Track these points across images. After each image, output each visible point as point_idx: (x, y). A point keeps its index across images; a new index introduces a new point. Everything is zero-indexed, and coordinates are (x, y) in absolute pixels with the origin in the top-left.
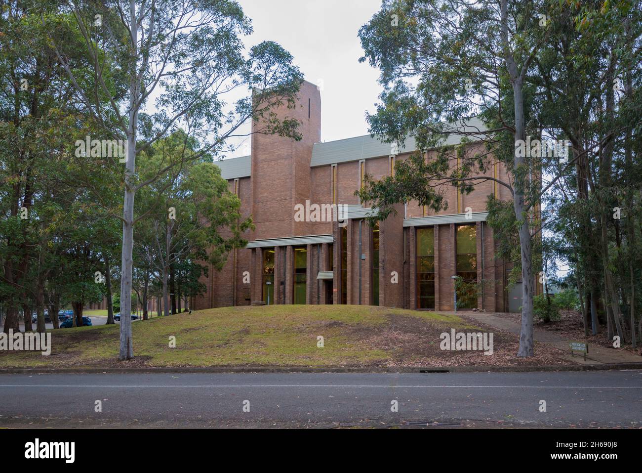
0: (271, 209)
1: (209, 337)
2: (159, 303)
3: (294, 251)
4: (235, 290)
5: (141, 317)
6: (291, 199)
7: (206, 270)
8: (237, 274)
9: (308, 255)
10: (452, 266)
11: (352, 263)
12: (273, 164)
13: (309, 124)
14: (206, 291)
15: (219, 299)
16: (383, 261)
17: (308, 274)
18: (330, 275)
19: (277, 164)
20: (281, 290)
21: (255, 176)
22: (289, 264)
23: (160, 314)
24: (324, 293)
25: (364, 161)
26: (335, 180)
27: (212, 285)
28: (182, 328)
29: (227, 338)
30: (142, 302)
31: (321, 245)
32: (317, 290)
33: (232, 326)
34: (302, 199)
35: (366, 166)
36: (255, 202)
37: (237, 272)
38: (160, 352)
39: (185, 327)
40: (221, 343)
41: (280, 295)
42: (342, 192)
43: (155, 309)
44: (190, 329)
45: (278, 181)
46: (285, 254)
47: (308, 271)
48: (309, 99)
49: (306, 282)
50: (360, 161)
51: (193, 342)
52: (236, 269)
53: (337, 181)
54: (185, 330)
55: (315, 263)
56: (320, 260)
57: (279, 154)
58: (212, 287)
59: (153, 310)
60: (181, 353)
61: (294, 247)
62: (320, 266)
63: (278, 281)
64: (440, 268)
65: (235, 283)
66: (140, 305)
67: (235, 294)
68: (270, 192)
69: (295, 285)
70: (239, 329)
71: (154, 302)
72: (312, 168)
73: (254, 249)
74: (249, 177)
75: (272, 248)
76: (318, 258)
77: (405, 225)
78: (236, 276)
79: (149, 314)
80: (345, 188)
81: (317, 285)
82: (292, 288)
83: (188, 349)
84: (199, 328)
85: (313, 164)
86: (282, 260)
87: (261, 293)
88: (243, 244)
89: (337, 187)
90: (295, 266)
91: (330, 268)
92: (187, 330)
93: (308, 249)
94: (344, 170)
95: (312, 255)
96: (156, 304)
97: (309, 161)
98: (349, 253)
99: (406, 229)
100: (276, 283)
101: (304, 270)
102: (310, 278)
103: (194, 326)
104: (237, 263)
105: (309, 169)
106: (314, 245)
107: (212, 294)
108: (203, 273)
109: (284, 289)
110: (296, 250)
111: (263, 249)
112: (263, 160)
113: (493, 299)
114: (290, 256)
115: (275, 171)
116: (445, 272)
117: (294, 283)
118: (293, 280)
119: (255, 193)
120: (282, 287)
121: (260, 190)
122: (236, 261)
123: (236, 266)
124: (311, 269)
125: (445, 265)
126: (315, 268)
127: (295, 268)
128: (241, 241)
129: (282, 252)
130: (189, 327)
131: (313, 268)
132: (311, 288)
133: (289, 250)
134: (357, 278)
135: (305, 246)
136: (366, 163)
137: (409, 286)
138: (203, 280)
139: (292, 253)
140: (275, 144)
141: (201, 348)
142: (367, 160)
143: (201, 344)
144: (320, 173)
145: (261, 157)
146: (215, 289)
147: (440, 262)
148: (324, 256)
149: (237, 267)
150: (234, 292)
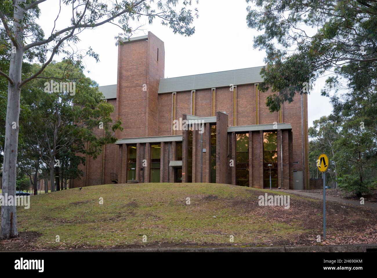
0: (131, 120)
1: (99, 210)
2: (46, 184)
3: (151, 147)
4: (103, 175)
5: (32, 194)
6: (145, 113)
7: (83, 160)
8: (105, 165)
9: (162, 149)
10: (261, 159)
11: (196, 155)
12: (133, 89)
13: (158, 65)
14: (82, 175)
15: (91, 181)
16: (219, 154)
17: (162, 163)
18: (179, 163)
19: (136, 90)
20: (141, 174)
21: (120, 97)
22: (147, 155)
23: (46, 192)
24: (173, 176)
25: (195, 91)
26: (175, 103)
27: (86, 171)
28: (70, 202)
29: (117, 211)
30: (33, 183)
31: (171, 143)
32: (167, 174)
33: (119, 200)
34: (153, 114)
35: (196, 95)
36: (119, 115)
37: (105, 163)
38: (49, 226)
39: (74, 201)
40: (113, 215)
41: (140, 178)
42: (180, 111)
43: (43, 189)
44: (79, 203)
45: (136, 101)
46: (144, 149)
47: (162, 160)
48: (158, 49)
49: (160, 169)
50: (192, 91)
51: (83, 215)
52: (104, 161)
53: (176, 104)
54: (74, 204)
55: (167, 155)
56: (170, 154)
57: (137, 83)
58: (86, 173)
59: (42, 190)
60: (73, 228)
61: (151, 144)
62: (170, 157)
63: (139, 168)
64: (253, 160)
65: (103, 170)
66: (32, 186)
67: (103, 178)
68: (130, 109)
69: (151, 170)
70: (126, 202)
71: (42, 184)
72: (159, 94)
73: (121, 145)
74: (115, 99)
75: (135, 145)
76: (169, 151)
77: (229, 131)
78: (104, 166)
79: (38, 192)
80: (181, 108)
81: (167, 170)
82: (149, 173)
83: (79, 223)
84: (87, 202)
85: (159, 92)
86: (142, 153)
87: (126, 176)
88: (114, 140)
89: (176, 108)
90: (152, 157)
91: (179, 158)
92: (76, 204)
93: (162, 145)
94: (180, 96)
95: (165, 150)
96: (44, 185)
97: (157, 90)
98: (194, 148)
99: (230, 133)
100: (137, 169)
101: (159, 160)
102: (163, 166)
103: (82, 200)
104: (105, 157)
105: (157, 95)
106: (166, 143)
107: (86, 178)
108: (81, 162)
109: (143, 173)
110: (152, 146)
111: (128, 145)
112: (126, 86)
113: (288, 181)
114: (148, 150)
115: (135, 95)
116: (256, 163)
117: (150, 169)
118: (150, 167)
119: (119, 109)
120: (141, 172)
121: (123, 107)
122: (104, 155)
123: (104, 158)
124: (164, 159)
125: (256, 158)
126: (166, 158)
127: (152, 158)
128: (112, 139)
129: (142, 147)
130: (77, 201)
131: (165, 159)
132: (164, 173)
133: (147, 145)
134: (199, 165)
135: (159, 144)
136: (196, 92)
137: (231, 172)
138: (81, 167)
139: (149, 148)
140: (135, 76)
141: (94, 222)
142: (197, 90)
143: (93, 218)
144: (165, 98)
145: (124, 84)
146: (88, 174)
147: (252, 156)
148: (174, 150)
149: (105, 160)
150: (102, 176)
